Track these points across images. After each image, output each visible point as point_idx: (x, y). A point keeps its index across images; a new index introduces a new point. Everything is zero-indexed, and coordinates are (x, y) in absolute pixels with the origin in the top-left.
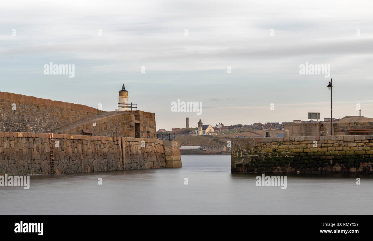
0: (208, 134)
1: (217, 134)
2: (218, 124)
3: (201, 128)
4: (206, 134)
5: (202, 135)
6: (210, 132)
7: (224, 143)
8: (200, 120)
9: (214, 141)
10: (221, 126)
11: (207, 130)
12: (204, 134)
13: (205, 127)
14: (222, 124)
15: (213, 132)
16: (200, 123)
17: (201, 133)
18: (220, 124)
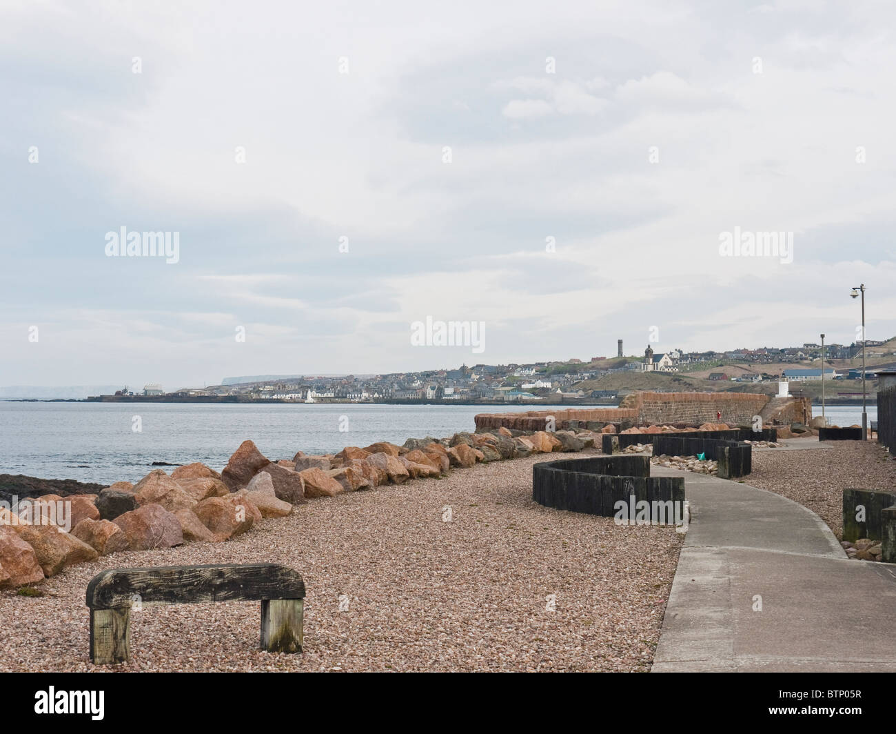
0: (663, 370)
1: (677, 370)
2: (673, 351)
3: (651, 360)
4: (659, 370)
5: (652, 372)
6: (666, 367)
7: (691, 385)
8: (649, 346)
9: (675, 381)
10: (679, 354)
11: (661, 364)
12: (656, 370)
13: (657, 358)
14: (680, 352)
15: (670, 367)
16: (649, 352)
17: (650, 368)
18: (676, 350)
